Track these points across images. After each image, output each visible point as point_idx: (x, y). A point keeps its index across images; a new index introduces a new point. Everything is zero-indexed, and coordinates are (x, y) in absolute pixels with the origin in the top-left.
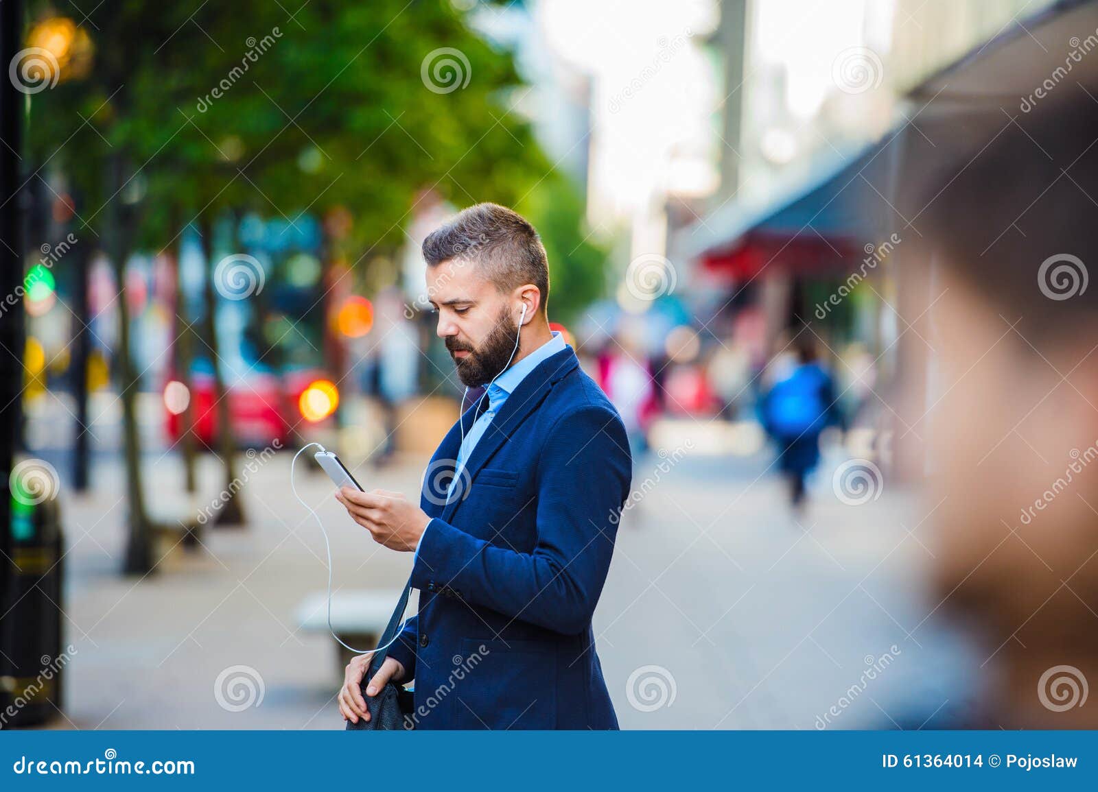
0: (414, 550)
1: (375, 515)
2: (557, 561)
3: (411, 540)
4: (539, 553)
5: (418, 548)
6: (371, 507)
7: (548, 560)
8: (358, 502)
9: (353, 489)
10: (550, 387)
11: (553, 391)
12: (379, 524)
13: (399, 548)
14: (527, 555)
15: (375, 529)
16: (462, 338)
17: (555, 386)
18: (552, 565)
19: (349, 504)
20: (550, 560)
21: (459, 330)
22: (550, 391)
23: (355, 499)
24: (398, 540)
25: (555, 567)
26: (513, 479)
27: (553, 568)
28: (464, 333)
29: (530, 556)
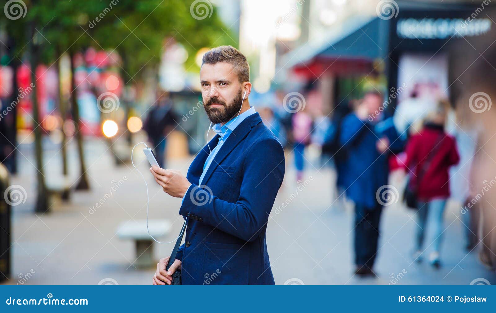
0: (182, 197)
1: (165, 179)
2: (246, 207)
3: (180, 192)
4: (239, 203)
5: (184, 196)
6: (163, 175)
7: (242, 206)
8: (158, 172)
9: (157, 166)
10: (251, 129)
11: (252, 131)
12: (166, 183)
13: (175, 196)
14: (234, 204)
15: (164, 185)
16: (220, 99)
17: (253, 129)
18: (244, 208)
19: (154, 173)
20: (244, 206)
21: (219, 95)
22: (251, 130)
23: (157, 171)
24: (175, 192)
25: (246, 210)
26: (233, 169)
27: (245, 210)
28: (222, 97)
29: (235, 204)
